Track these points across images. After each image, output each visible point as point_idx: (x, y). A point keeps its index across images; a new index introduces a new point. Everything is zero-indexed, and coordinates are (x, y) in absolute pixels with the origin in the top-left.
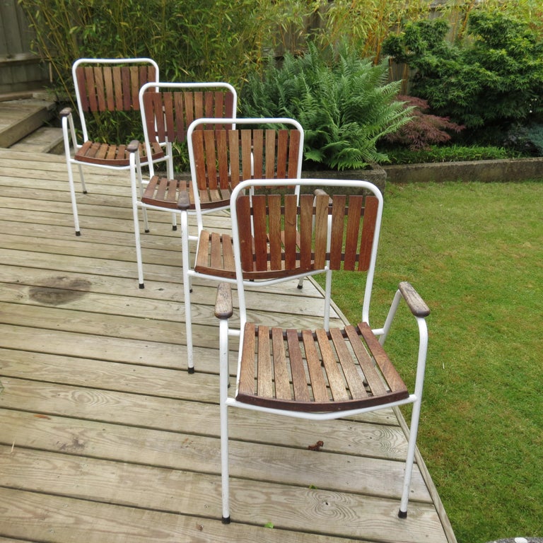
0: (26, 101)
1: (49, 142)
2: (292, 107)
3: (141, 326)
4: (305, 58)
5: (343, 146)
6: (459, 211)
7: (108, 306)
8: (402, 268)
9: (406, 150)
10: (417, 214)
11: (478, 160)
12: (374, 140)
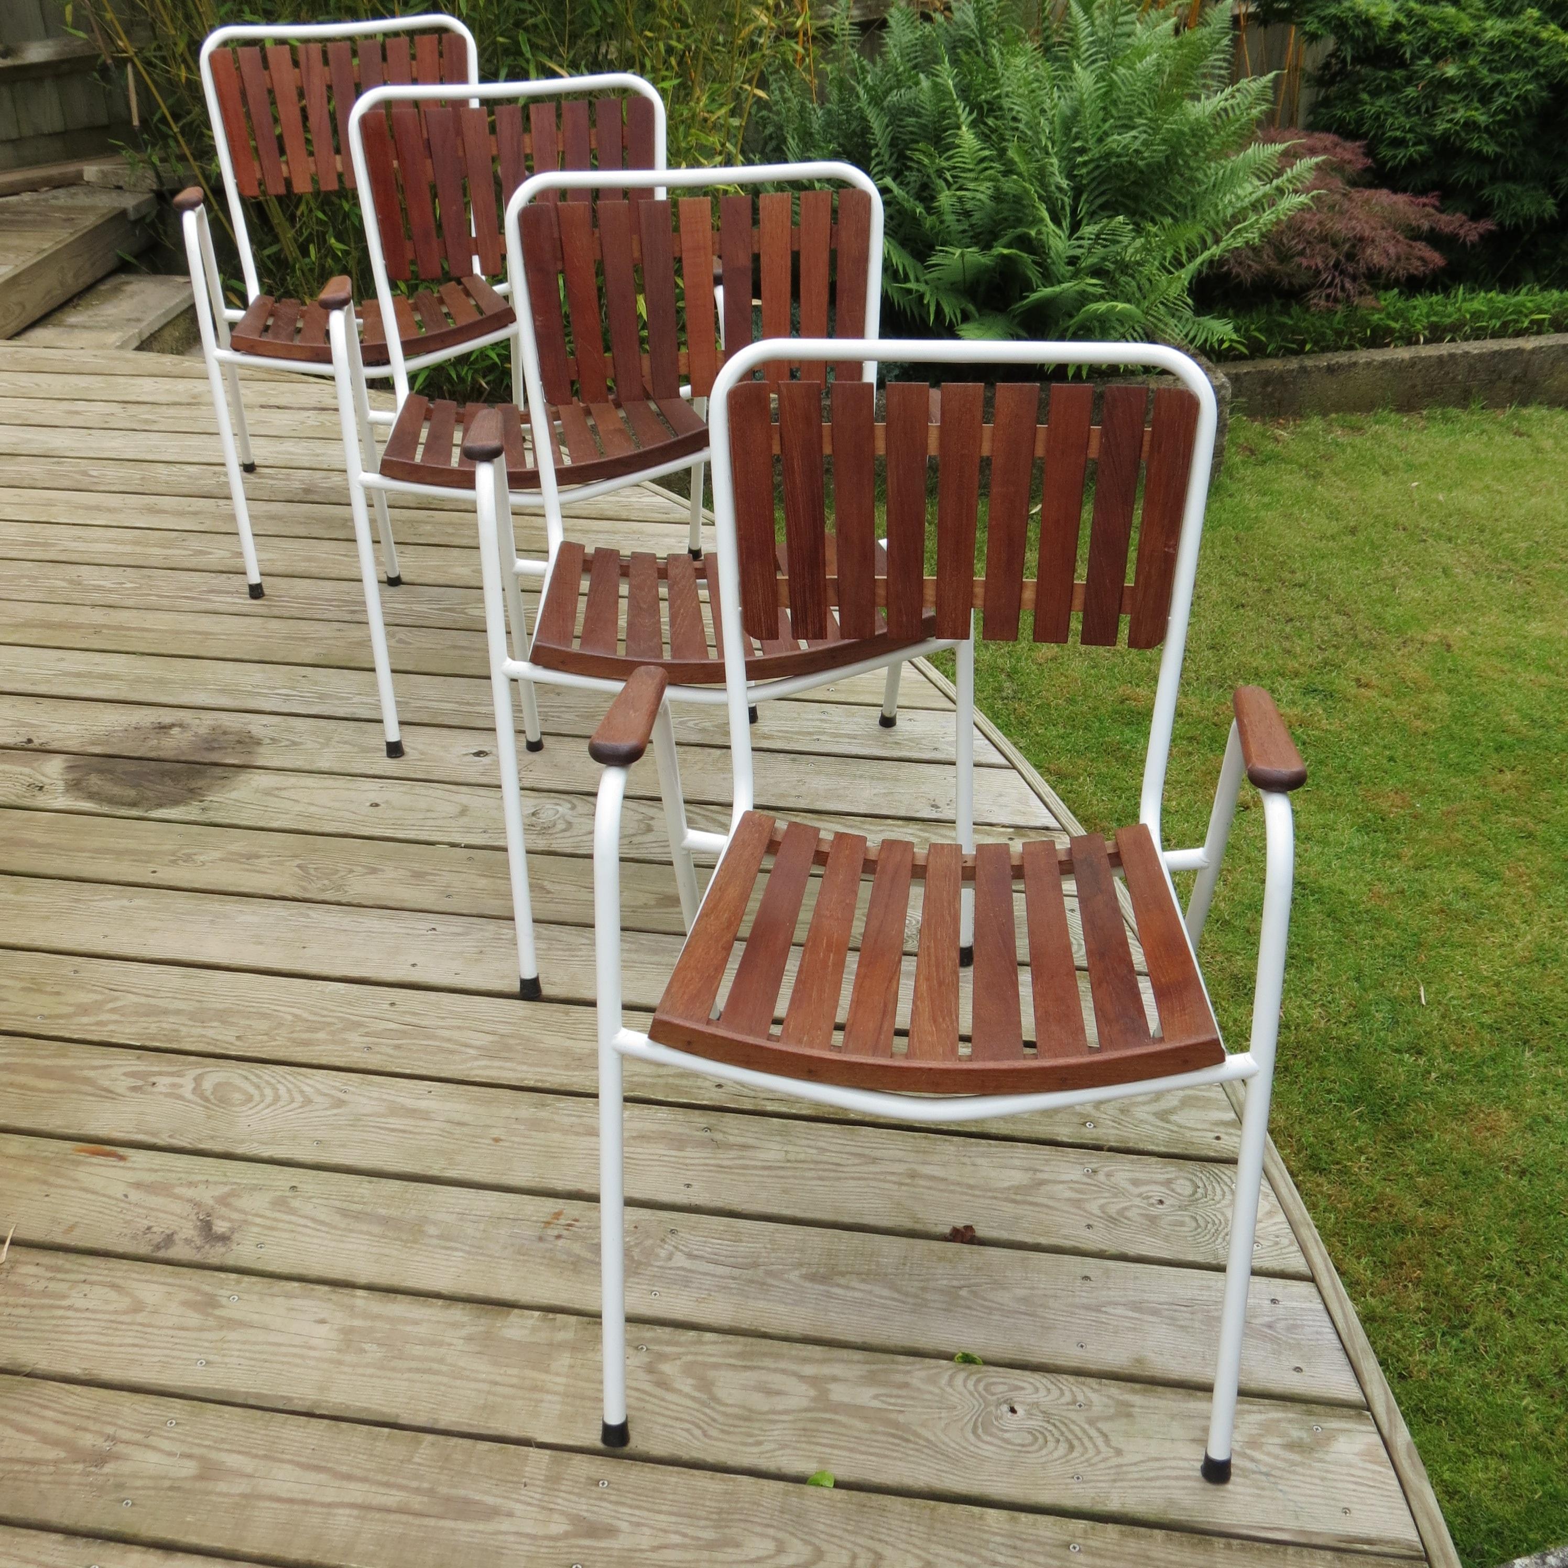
0: (61, 192)
1: (138, 320)
2: (912, 177)
3: (416, 866)
4: (957, 16)
5: (1084, 298)
6: (1475, 502)
7: (312, 809)
8: (1283, 685)
9: (1295, 309)
10: (1334, 515)
11: (1539, 333)
12: (1185, 275)
